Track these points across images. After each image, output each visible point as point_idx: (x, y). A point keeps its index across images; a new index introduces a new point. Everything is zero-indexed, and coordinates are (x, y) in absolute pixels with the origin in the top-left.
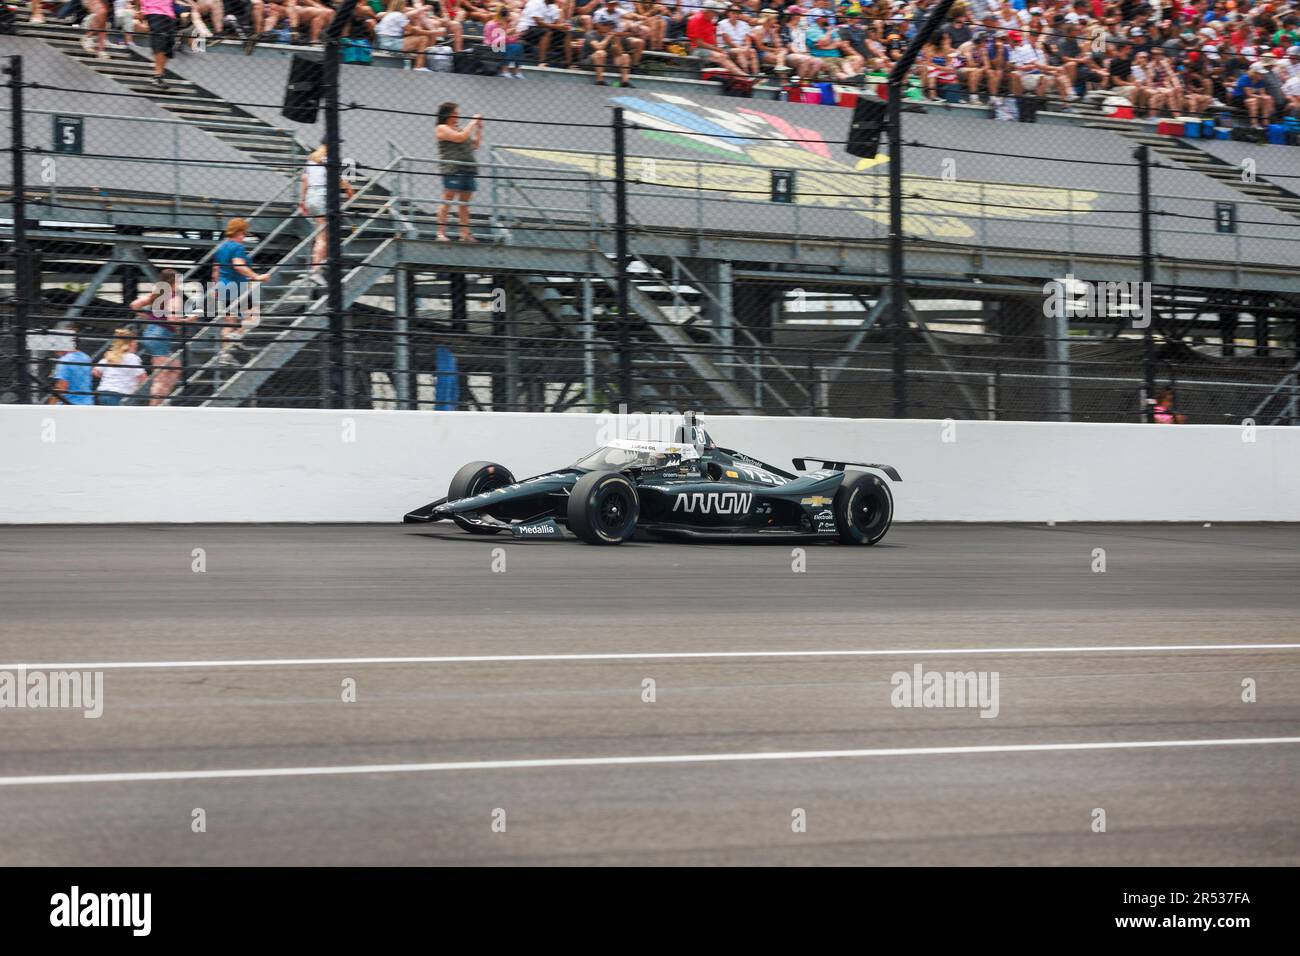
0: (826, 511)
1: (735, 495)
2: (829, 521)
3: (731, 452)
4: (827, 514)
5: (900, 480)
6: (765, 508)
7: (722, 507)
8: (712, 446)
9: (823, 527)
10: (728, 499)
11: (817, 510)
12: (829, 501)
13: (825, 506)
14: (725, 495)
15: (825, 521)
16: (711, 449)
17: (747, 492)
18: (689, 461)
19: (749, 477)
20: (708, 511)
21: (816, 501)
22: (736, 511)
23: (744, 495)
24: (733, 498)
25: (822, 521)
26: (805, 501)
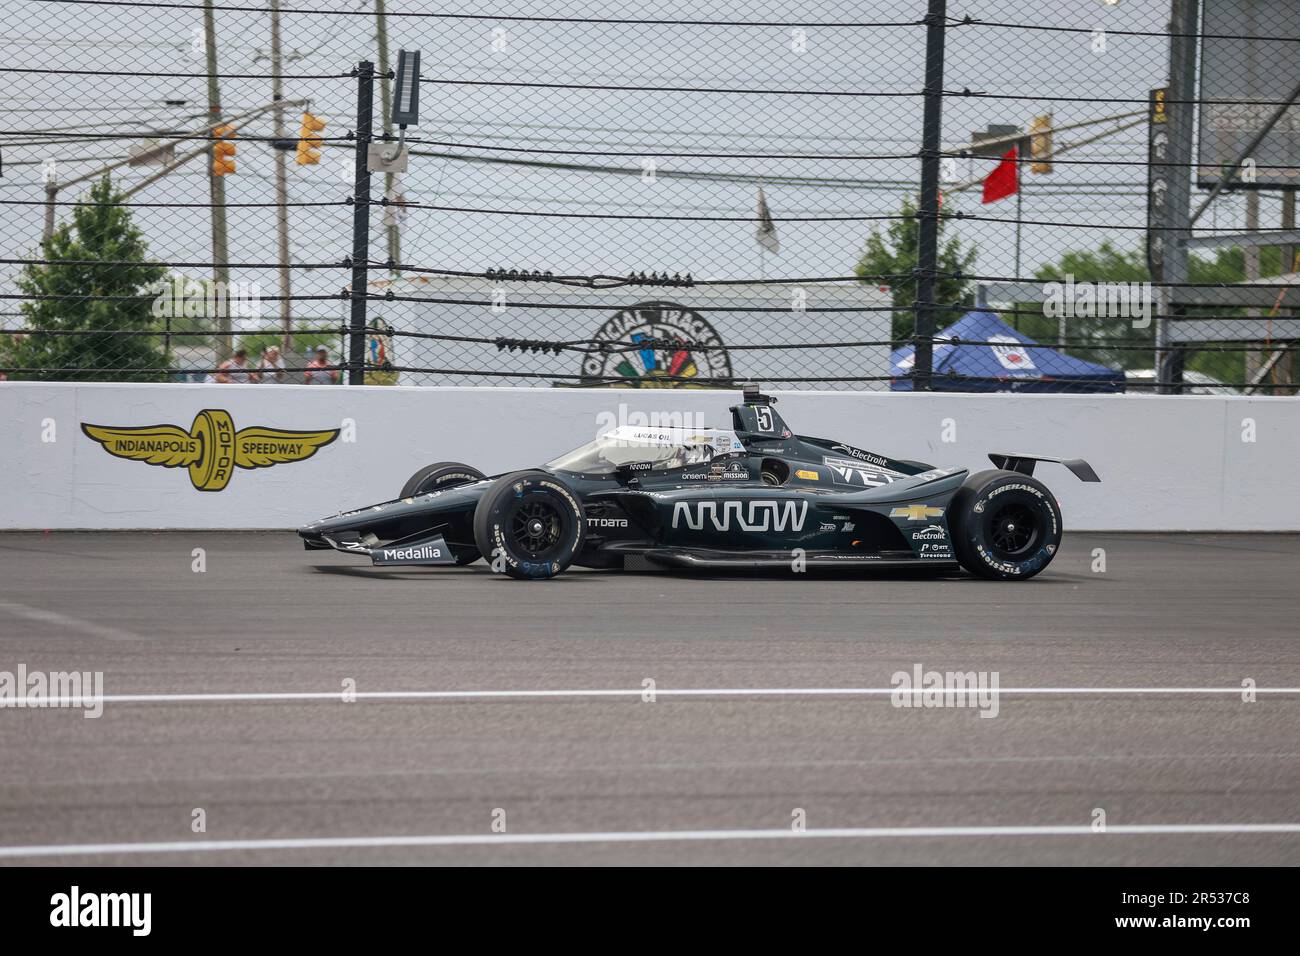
0: (933, 527)
1: (774, 504)
2: (940, 542)
3: (828, 444)
4: (936, 532)
5: (1099, 481)
6: (841, 524)
7: (751, 520)
8: (786, 433)
9: (927, 551)
10: (759, 511)
11: (918, 526)
12: (939, 512)
13: (931, 520)
14: (753, 505)
15: (932, 542)
16: (784, 439)
17: (798, 500)
18: (727, 455)
19: (841, 478)
20: (726, 527)
21: (915, 513)
22: (779, 528)
23: (790, 505)
24: (771, 509)
25: (926, 541)
26: (896, 513)
